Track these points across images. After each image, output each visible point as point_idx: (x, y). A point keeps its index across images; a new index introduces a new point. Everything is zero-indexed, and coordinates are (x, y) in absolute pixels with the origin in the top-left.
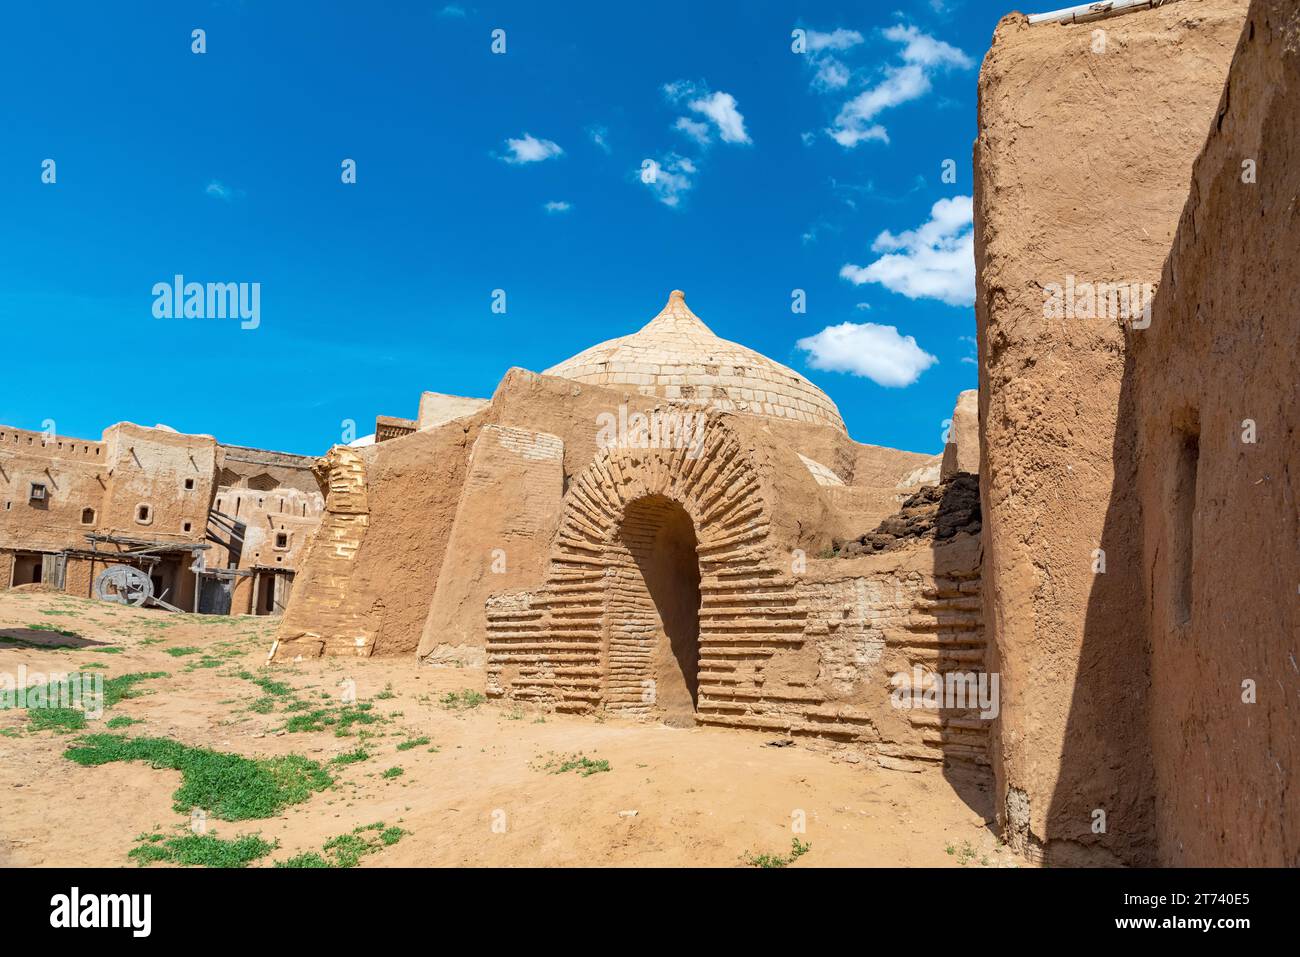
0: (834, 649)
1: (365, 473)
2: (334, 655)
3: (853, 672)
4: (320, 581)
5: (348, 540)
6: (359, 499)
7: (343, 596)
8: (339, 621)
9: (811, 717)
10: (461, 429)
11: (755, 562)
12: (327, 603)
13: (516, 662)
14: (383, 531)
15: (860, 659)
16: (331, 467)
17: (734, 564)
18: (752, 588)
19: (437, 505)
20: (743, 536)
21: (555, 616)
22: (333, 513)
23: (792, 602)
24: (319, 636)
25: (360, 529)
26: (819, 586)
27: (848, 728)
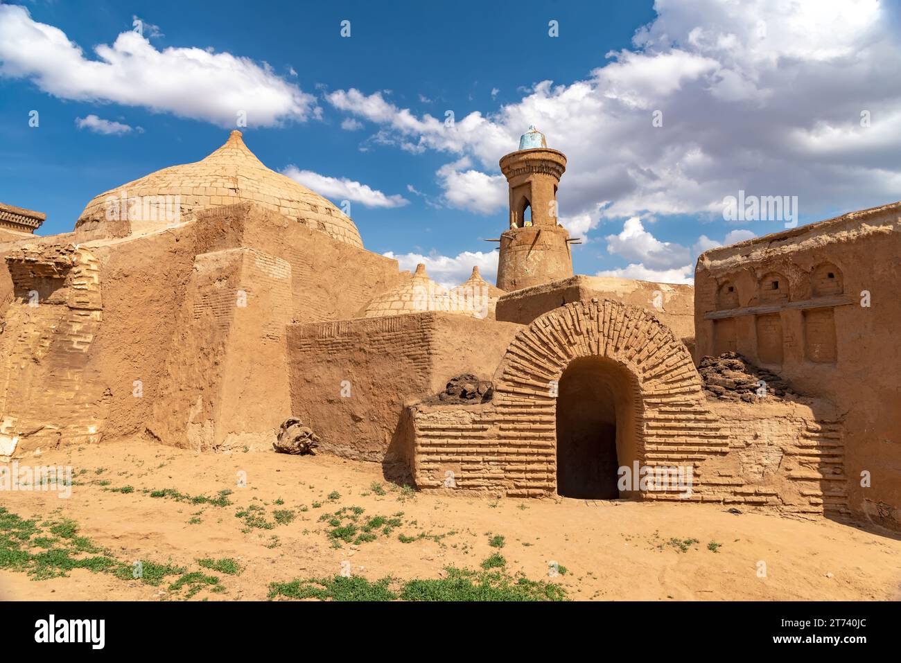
0: (748, 456)
1: (100, 270)
2: (68, 445)
3: (762, 469)
4: (57, 374)
5: (83, 335)
6: (95, 296)
7: (77, 388)
8: (73, 412)
9: (735, 494)
10: (174, 239)
11: (691, 405)
12: (63, 395)
13: (457, 461)
14: (113, 326)
15: (765, 462)
16: (74, 265)
17: (673, 405)
18: (689, 420)
19: (155, 304)
20: (683, 390)
21: (501, 429)
22: (72, 309)
23: (717, 429)
24: (57, 428)
25: (94, 324)
26: (737, 422)
27: (763, 499)
